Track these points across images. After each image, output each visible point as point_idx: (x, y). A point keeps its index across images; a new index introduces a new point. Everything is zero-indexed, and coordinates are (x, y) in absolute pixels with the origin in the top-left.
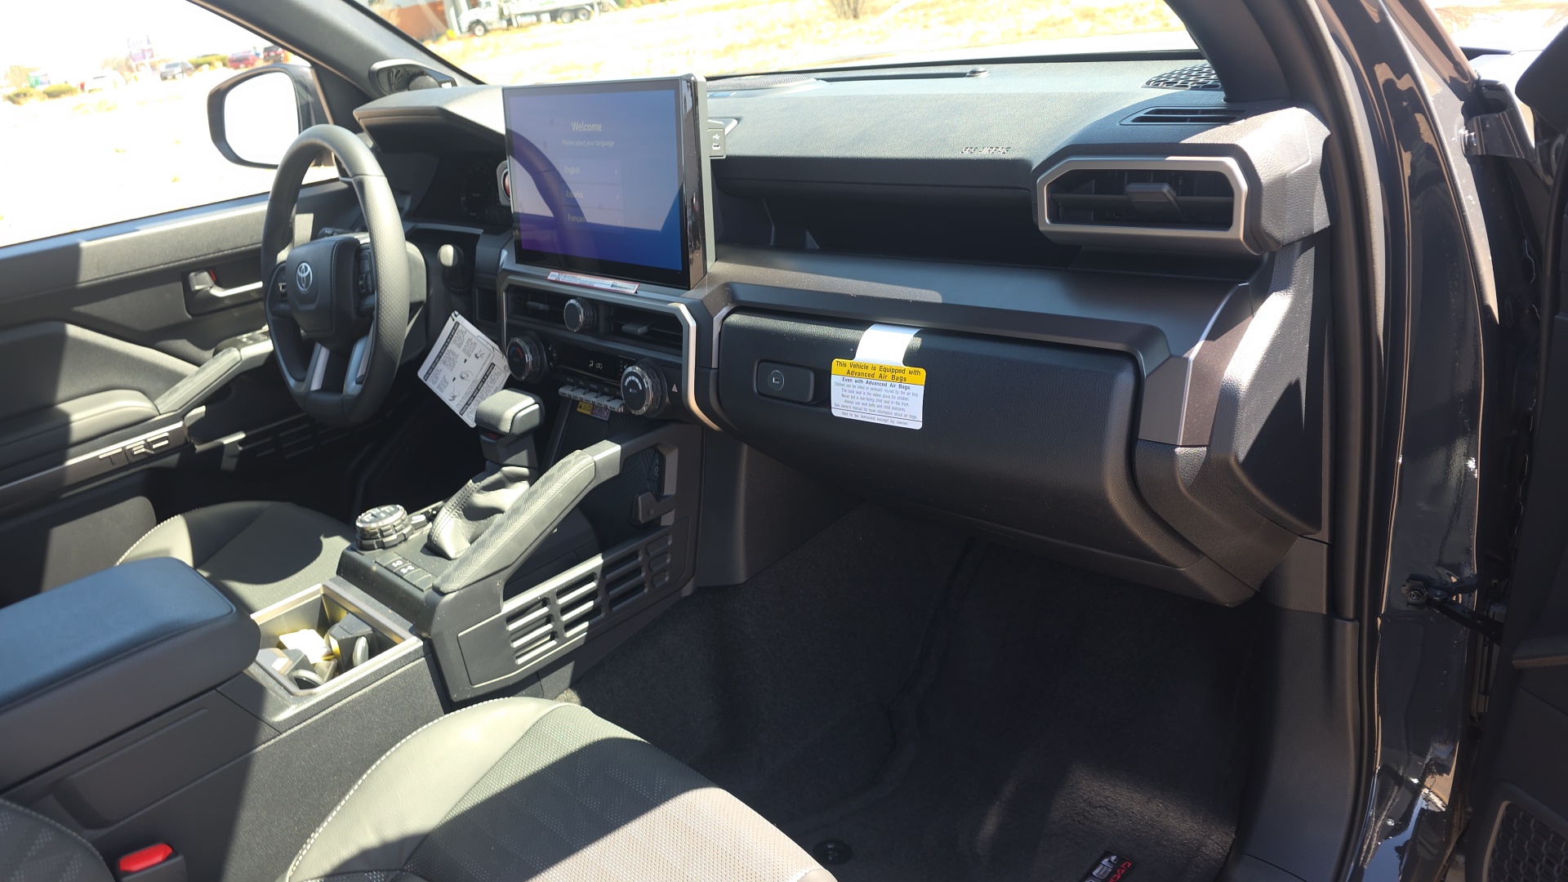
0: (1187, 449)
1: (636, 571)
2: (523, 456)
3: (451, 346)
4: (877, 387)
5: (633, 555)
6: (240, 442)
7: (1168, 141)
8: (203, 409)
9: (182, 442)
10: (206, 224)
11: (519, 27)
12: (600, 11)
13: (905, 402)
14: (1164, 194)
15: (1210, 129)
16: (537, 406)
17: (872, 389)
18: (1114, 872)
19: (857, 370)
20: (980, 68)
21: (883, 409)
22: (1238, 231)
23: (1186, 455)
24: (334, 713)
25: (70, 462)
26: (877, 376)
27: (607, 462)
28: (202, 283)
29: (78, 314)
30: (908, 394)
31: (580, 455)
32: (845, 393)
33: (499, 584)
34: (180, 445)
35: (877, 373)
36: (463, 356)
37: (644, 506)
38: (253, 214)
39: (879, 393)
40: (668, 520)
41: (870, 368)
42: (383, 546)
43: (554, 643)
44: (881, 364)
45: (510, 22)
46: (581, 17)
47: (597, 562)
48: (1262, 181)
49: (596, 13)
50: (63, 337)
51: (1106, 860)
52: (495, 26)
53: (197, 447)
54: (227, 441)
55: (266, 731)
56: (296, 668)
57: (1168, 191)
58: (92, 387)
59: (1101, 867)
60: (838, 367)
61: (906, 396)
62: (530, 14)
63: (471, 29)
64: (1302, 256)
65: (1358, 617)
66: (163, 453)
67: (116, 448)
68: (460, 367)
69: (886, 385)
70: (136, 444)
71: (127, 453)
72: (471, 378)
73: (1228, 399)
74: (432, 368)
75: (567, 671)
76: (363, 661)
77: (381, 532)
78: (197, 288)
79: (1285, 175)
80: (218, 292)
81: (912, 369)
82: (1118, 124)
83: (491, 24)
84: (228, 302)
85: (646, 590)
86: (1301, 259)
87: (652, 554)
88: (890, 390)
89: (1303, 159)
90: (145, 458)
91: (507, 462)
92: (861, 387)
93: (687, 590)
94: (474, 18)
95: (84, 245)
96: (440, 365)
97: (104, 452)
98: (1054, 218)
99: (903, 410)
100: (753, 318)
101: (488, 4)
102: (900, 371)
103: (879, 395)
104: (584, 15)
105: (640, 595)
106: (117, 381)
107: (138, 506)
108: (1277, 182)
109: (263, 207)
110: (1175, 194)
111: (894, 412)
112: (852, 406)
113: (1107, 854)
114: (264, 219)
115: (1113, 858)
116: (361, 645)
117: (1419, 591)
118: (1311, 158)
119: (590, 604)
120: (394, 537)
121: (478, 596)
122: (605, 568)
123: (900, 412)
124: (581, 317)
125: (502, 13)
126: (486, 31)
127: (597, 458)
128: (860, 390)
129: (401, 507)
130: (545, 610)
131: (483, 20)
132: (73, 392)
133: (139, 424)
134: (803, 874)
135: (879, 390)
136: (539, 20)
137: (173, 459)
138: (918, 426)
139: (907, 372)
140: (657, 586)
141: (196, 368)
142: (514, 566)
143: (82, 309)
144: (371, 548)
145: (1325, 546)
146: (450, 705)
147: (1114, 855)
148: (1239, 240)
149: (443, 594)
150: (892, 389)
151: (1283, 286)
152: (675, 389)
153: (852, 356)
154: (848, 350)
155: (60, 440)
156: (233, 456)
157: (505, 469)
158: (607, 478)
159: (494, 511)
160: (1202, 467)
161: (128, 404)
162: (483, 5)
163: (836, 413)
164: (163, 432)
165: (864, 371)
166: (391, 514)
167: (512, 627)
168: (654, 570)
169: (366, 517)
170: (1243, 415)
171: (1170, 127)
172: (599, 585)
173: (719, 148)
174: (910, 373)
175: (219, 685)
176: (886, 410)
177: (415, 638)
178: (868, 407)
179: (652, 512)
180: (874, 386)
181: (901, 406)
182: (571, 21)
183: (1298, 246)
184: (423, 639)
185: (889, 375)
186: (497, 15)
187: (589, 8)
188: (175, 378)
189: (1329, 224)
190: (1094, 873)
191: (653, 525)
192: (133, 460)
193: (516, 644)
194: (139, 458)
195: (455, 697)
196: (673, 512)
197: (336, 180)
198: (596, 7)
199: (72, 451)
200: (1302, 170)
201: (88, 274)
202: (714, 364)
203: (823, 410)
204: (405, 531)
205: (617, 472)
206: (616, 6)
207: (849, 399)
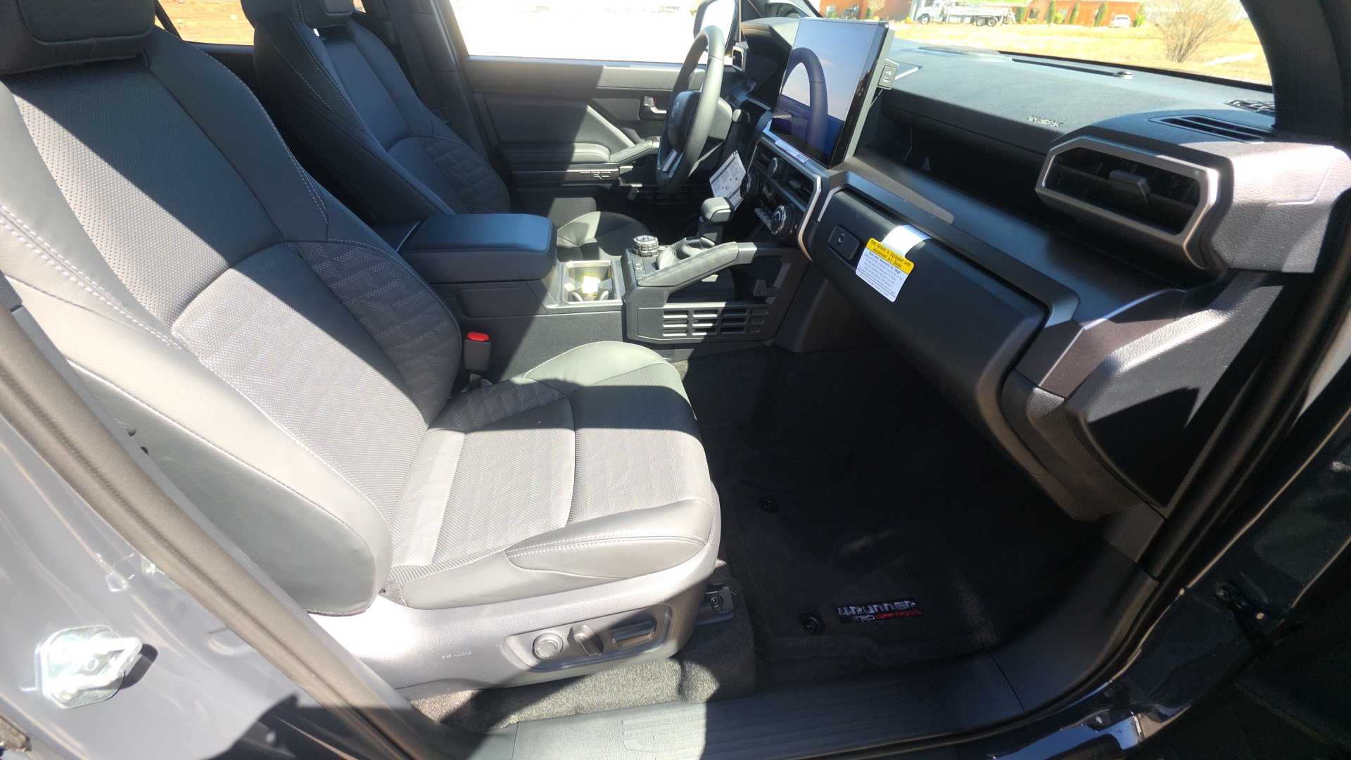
0: (1045, 392)
1: (742, 319)
2: (714, 235)
3: (728, 170)
4: (884, 265)
5: (744, 310)
6: (639, 188)
7: (1170, 141)
8: (632, 167)
9: (614, 179)
10: (660, 72)
11: (949, 23)
12: (1003, 22)
13: (893, 281)
14: (1138, 187)
15: (1219, 141)
16: (730, 211)
17: (881, 265)
18: (907, 610)
19: (879, 250)
20: (1128, 72)
21: (880, 281)
22: (1185, 240)
23: (1042, 397)
24: (573, 317)
25: (569, 171)
26: (887, 258)
27: (746, 254)
28: (650, 103)
29: (593, 101)
30: (898, 277)
31: (735, 244)
32: (867, 263)
33: (666, 293)
34: (613, 180)
35: (889, 256)
36: (731, 177)
37: (759, 286)
38: (672, 73)
39: (883, 269)
40: (770, 300)
41: (886, 251)
42: (640, 255)
43: (685, 335)
44: (894, 251)
45: (944, 20)
46: (989, 24)
47: (722, 305)
48: (1234, 200)
49: (999, 24)
50: (584, 111)
51: (908, 602)
52: (935, 20)
53: (621, 183)
54: (633, 185)
55: (541, 310)
56: (575, 291)
57: (1143, 185)
58: (590, 140)
59: (902, 603)
60: (872, 244)
61: (895, 277)
62: (958, 16)
63: (920, 19)
64: (1261, 288)
65: (1161, 579)
66: (605, 181)
67: (587, 171)
68: (728, 182)
69: (888, 265)
70: (596, 172)
71: (591, 174)
72: (730, 190)
73: (1105, 370)
74: (716, 178)
75: (689, 352)
76: (604, 299)
77: (642, 247)
78: (646, 105)
79: (1267, 204)
80: (654, 110)
81: (908, 261)
82: (1146, 120)
83: (933, 18)
84: (657, 117)
85: (744, 332)
86: (1258, 290)
87: (754, 314)
88: (890, 269)
89: (1305, 196)
90: (598, 181)
91: (704, 235)
92: (876, 261)
93: (769, 343)
94: (925, 12)
95: (605, 67)
96: (720, 178)
97: (582, 171)
98: (1049, 185)
99: (890, 286)
100: (849, 197)
101: (938, 5)
102: (900, 260)
103: (882, 271)
104: (992, 23)
105: (740, 332)
106: (601, 140)
107: (590, 201)
108: (1252, 207)
109: (678, 70)
110: (1148, 190)
111: (885, 285)
112: (867, 271)
113: (911, 600)
114: (677, 77)
115: (913, 604)
116: (606, 293)
117: (1229, 592)
118: (1315, 199)
119: (711, 325)
120: (646, 252)
121: (653, 294)
122: (725, 310)
123: (887, 286)
124: (775, 169)
125: (942, 13)
126: (929, 21)
127: (741, 250)
128: (874, 263)
129: (656, 239)
130: (686, 316)
131: (930, 15)
132: (582, 139)
133: (600, 163)
134: (693, 498)
135: (884, 268)
136: (962, 21)
137: (609, 185)
138: (893, 299)
139: (904, 262)
140: (751, 332)
141: (633, 145)
142: (677, 287)
143: (596, 100)
144: (634, 253)
145: (1163, 520)
146: (626, 339)
147: (915, 602)
148: (1181, 248)
149: (638, 286)
150: (891, 269)
151: (1221, 308)
152: (796, 227)
153: (880, 239)
154: (880, 234)
155: (567, 160)
156: (635, 194)
157: (703, 238)
158: (742, 263)
159: (687, 256)
160: (1053, 411)
161: (600, 152)
162: (934, 5)
163: (858, 273)
164: (609, 171)
165: (882, 252)
166: (649, 240)
167: (666, 317)
168: (752, 323)
169: (640, 238)
170: (1109, 390)
171: (1185, 131)
172: (718, 317)
173: (888, 81)
174: (906, 263)
175: (528, 280)
176: (882, 282)
177: (621, 301)
178: (873, 276)
179: (762, 293)
180: (882, 263)
181: (890, 283)
182: (982, 25)
183: (1261, 277)
184: (624, 303)
185: (894, 259)
186: (939, 13)
187: (996, 19)
188: (624, 146)
189: (1311, 270)
190: (895, 603)
191: (762, 299)
192: (593, 179)
193: (665, 326)
194: (595, 179)
195: (628, 336)
196: (774, 298)
197: (730, 66)
198: (1002, 20)
199: (571, 166)
200: (1294, 206)
201: (603, 83)
202: (819, 220)
203: (852, 268)
204: (652, 252)
205: (750, 262)
206: (1015, 22)
207: (867, 267)
